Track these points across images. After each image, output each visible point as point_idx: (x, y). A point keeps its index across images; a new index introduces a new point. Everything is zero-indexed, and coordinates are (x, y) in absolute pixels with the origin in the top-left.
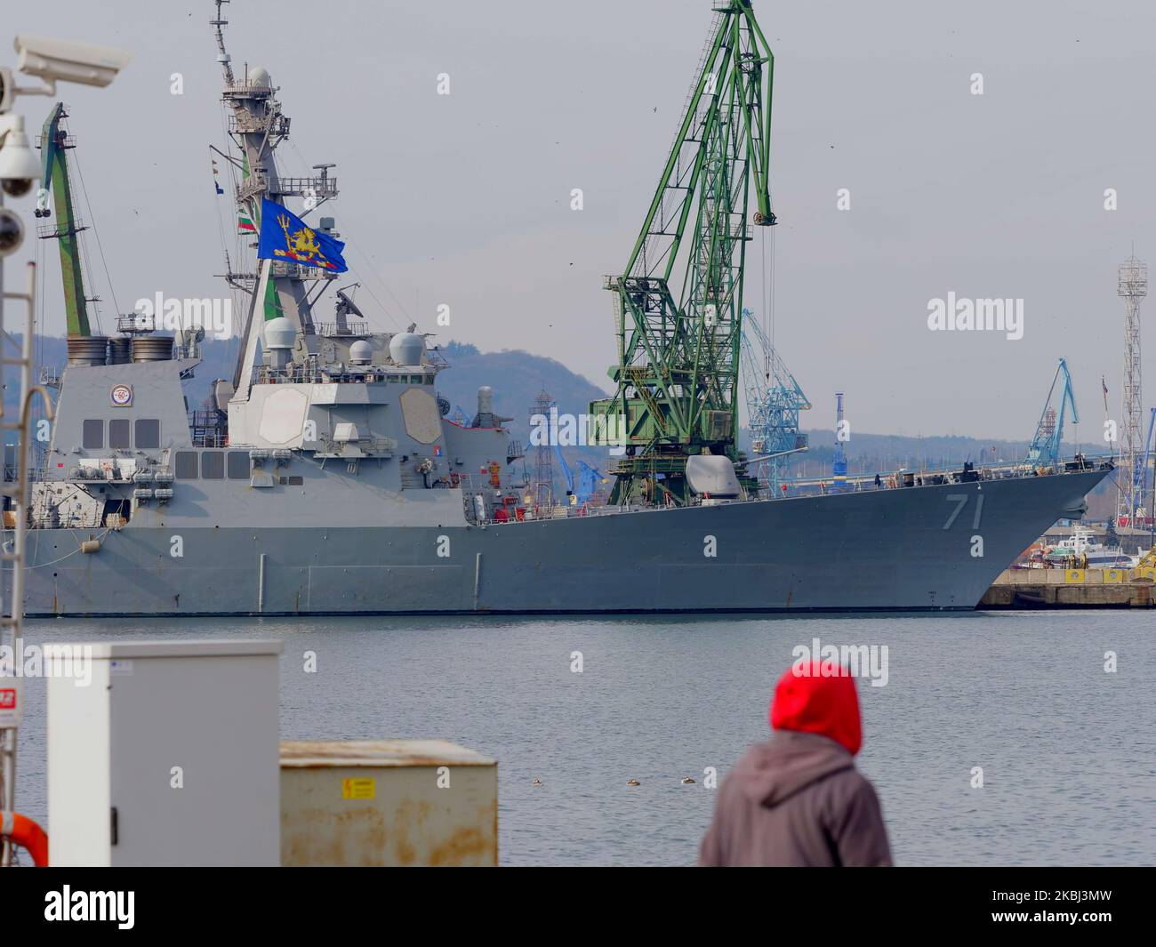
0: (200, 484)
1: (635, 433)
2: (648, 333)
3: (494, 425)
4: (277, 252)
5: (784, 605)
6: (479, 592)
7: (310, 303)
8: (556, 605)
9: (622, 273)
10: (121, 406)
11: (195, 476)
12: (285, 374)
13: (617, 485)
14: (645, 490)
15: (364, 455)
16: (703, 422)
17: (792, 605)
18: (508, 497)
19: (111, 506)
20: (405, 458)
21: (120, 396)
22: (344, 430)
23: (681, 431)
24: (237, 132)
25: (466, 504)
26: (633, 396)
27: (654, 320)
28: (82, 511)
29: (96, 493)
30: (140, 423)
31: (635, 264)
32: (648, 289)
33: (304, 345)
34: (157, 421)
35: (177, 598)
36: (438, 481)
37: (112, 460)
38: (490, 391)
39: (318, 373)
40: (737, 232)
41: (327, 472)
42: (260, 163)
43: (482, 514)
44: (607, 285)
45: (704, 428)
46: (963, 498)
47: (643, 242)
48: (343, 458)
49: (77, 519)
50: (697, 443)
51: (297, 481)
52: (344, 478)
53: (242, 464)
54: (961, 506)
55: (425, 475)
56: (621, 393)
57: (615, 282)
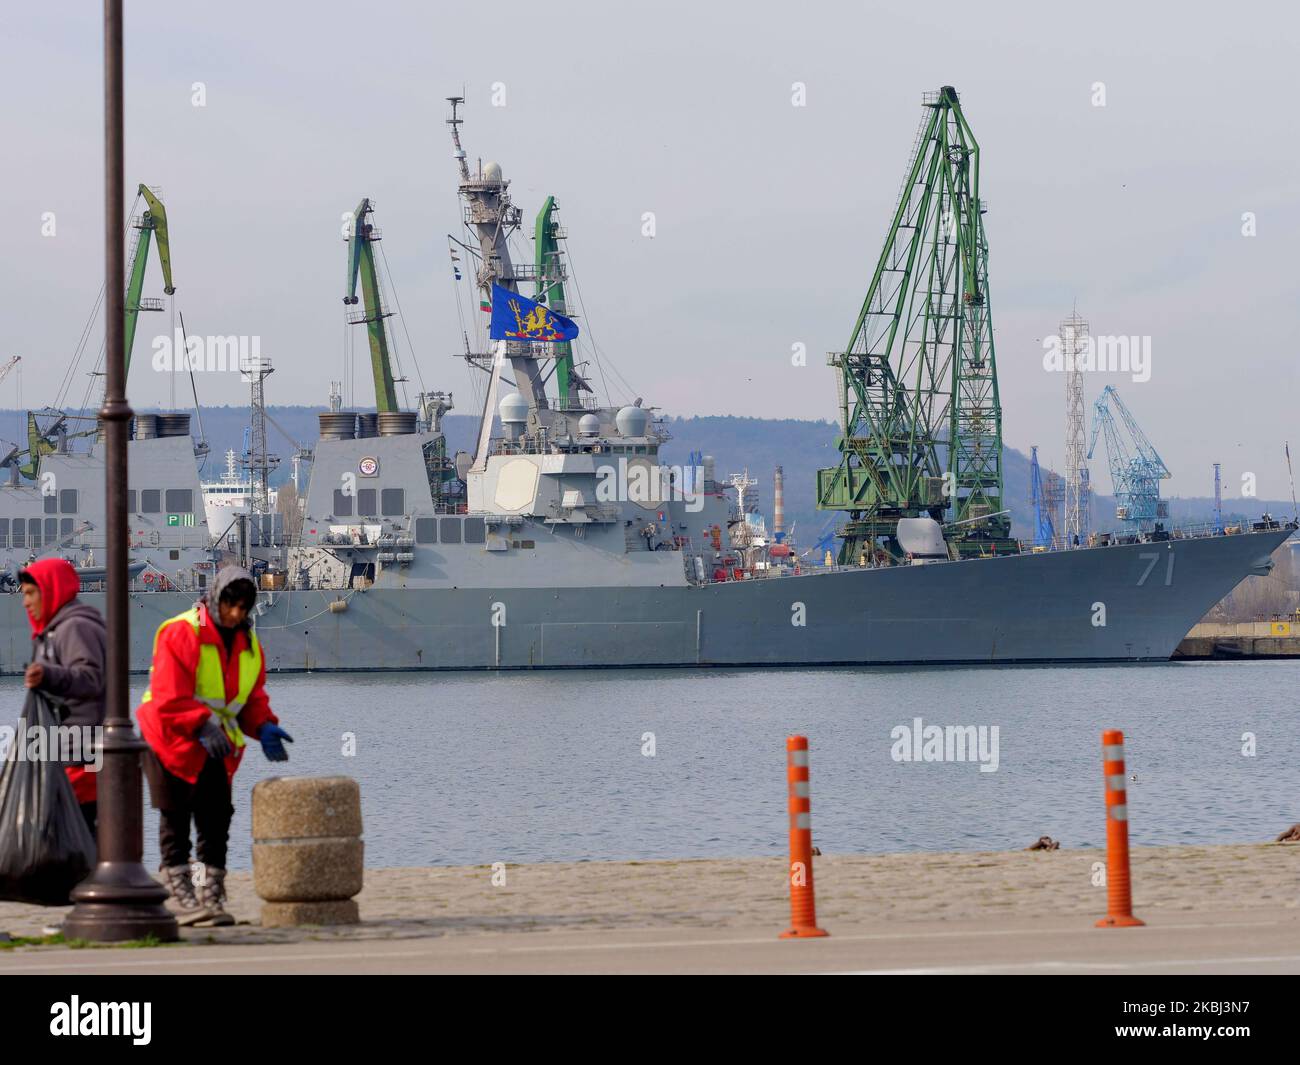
0: (439, 548)
1: (858, 499)
2: (869, 406)
3: (716, 492)
4: (508, 334)
5: (988, 657)
6: (701, 645)
7: (543, 380)
8: (772, 658)
9: (844, 350)
10: (368, 477)
11: (435, 542)
12: (518, 445)
13: (844, 546)
14: (866, 551)
15: (590, 521)
16: (921, 487)
17: (997, 656)
18: (728, 558)
19: (357, 570)
20: (629, 523)
21: (368, 468)
22: (571, 498)
23: (900, 496)
24: (472, 223)
25: (686, 566)
26: (857, 464)
27: (875, 394)
28: (332, 574)
29: (344, 557)
30: (386, 492)
31: (857, 342)
32: (870, 365)
33: (538, 418)
34: (402, 490)
35: (419, 653)
36: (661, 544)
37: (360, 526)
38: (711, 461)
39: (547, 445)
40: (950, 311)
41: (557, 537)
42: (495, 251)
43: (702, 574)
44: (830, 362)
45: (921, 494)
46: (1155, 557)
47: (864, 320)
48: (571, 524)
49: (327, 581)
50: (915, 508)
51: (529, 544)
52: (573, 542)
53: (478, 530)
54: (1153, 564)
55: (649, 539)
56: (846, 461)
57: (838, 358)
